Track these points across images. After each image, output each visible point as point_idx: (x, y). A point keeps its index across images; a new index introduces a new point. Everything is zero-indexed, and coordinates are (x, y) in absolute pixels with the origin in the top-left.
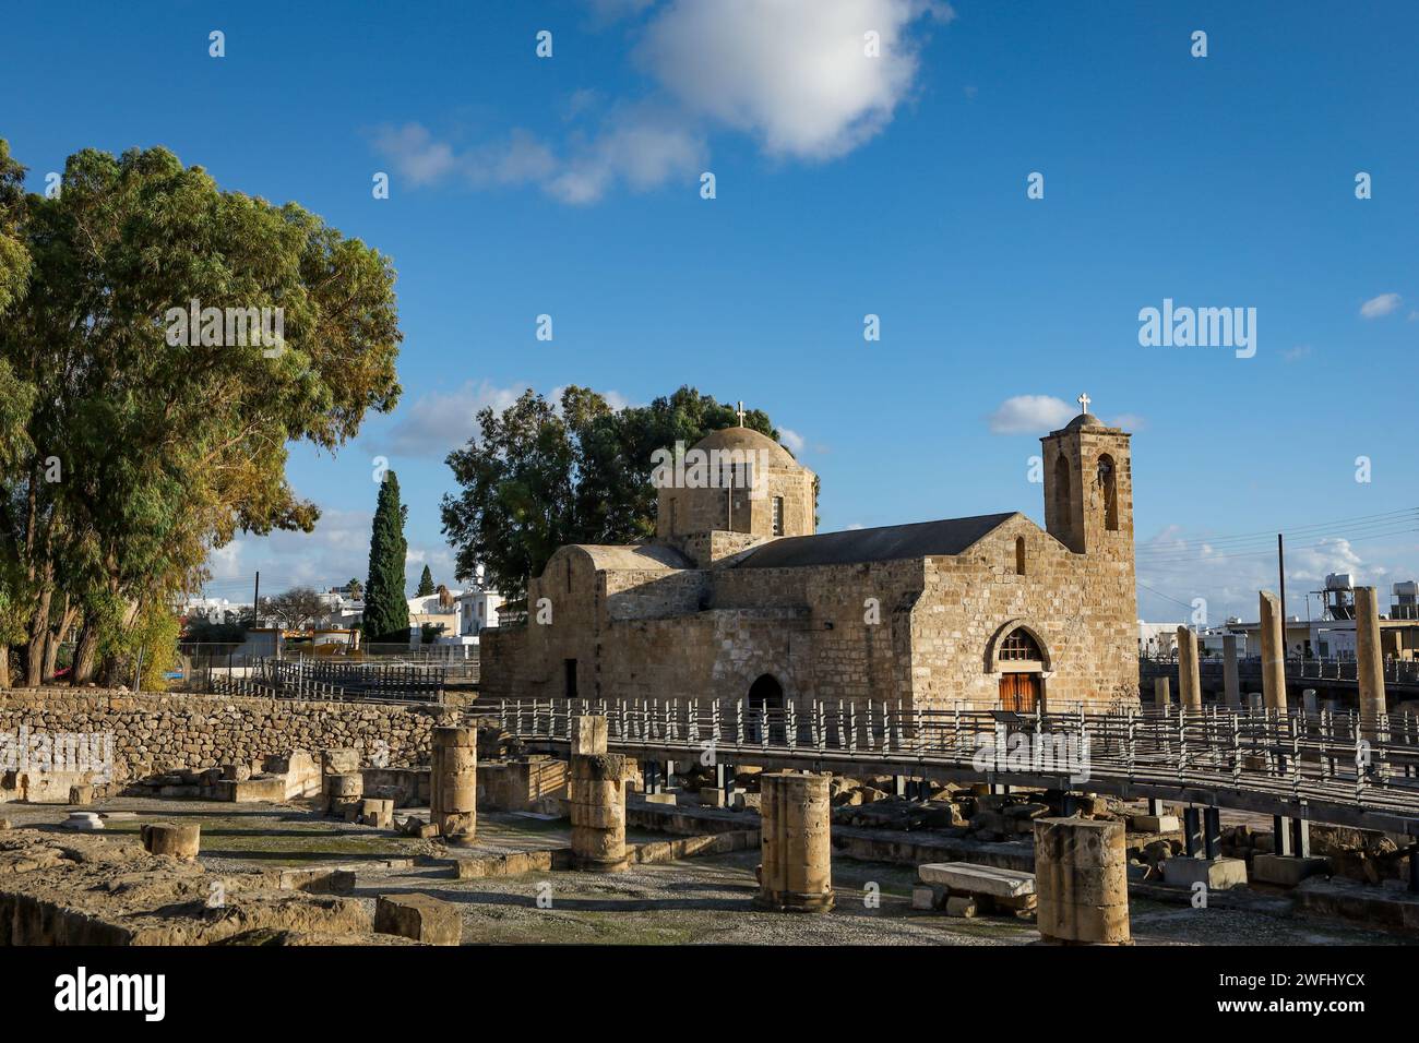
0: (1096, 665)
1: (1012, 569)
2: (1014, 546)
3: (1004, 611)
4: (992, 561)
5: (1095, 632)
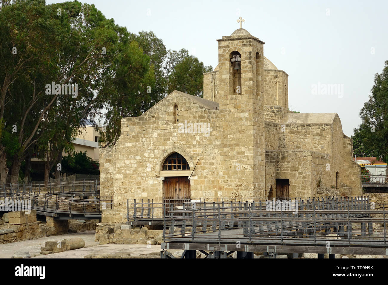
1: (171, 121)
2: (172, 109)
3: (165, 144)
4: (158, 118)
5: (223, 154)
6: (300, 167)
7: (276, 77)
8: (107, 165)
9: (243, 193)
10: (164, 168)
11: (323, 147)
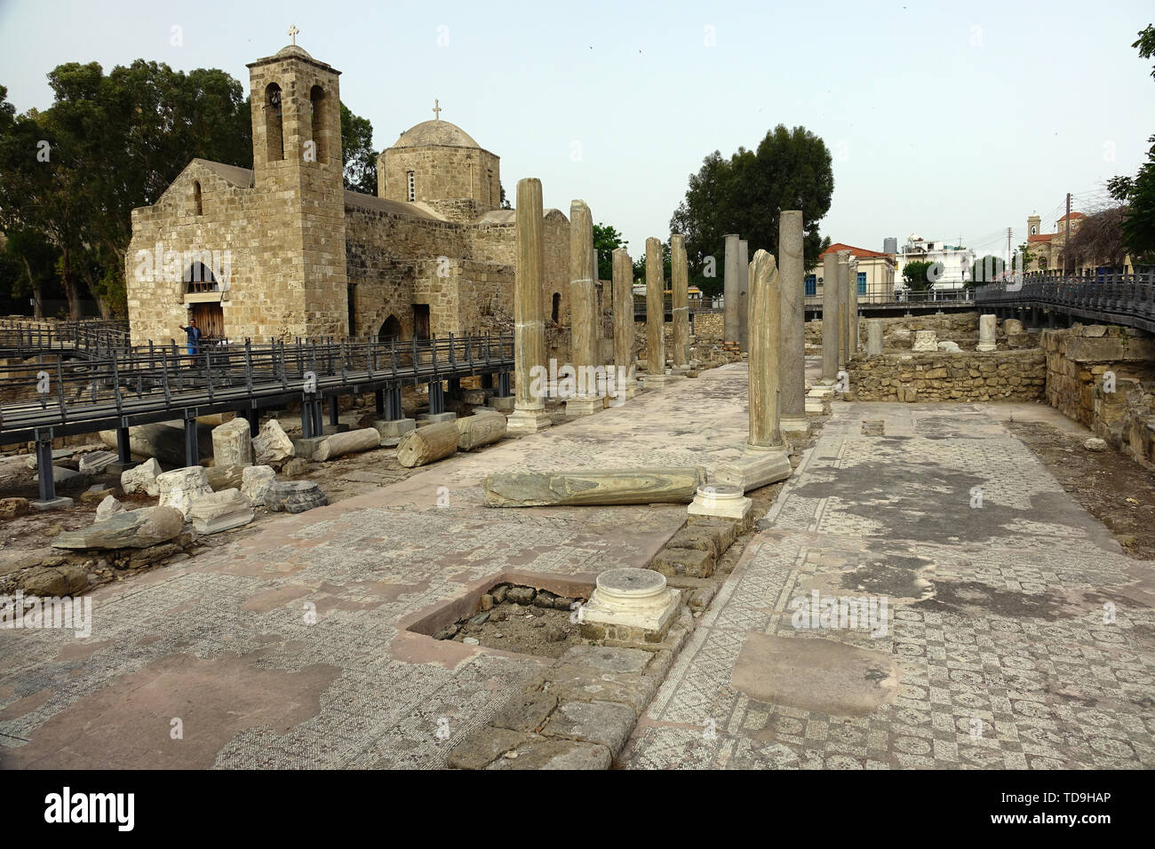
0: (265, 294)
1: (192, 211)
2: (192, 191)
3: (187, 249)
5: (263, 263)
6: (444, 285)
7: (469, 157)
9: (292, 328)
10: (186, 289)
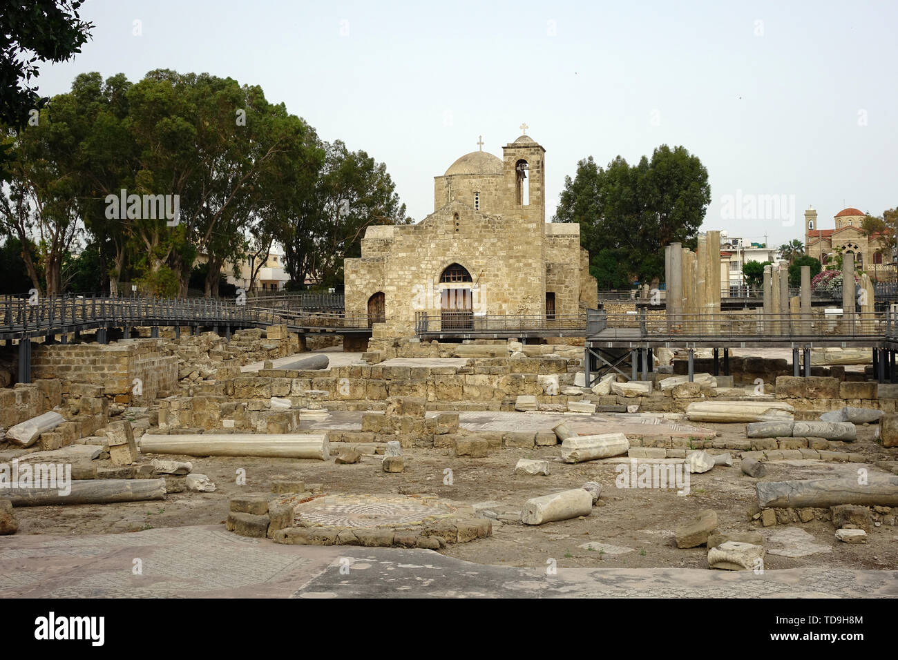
0: (509, 284)
1: (450, 231)
2: (452, 218)
3: (444, 255)
4: (437, 227)
5: (508, 265)
6: (567, 280)
8: (353, 276)
9: (529, 306)
10: (442, 280)
11: (571, 259)
